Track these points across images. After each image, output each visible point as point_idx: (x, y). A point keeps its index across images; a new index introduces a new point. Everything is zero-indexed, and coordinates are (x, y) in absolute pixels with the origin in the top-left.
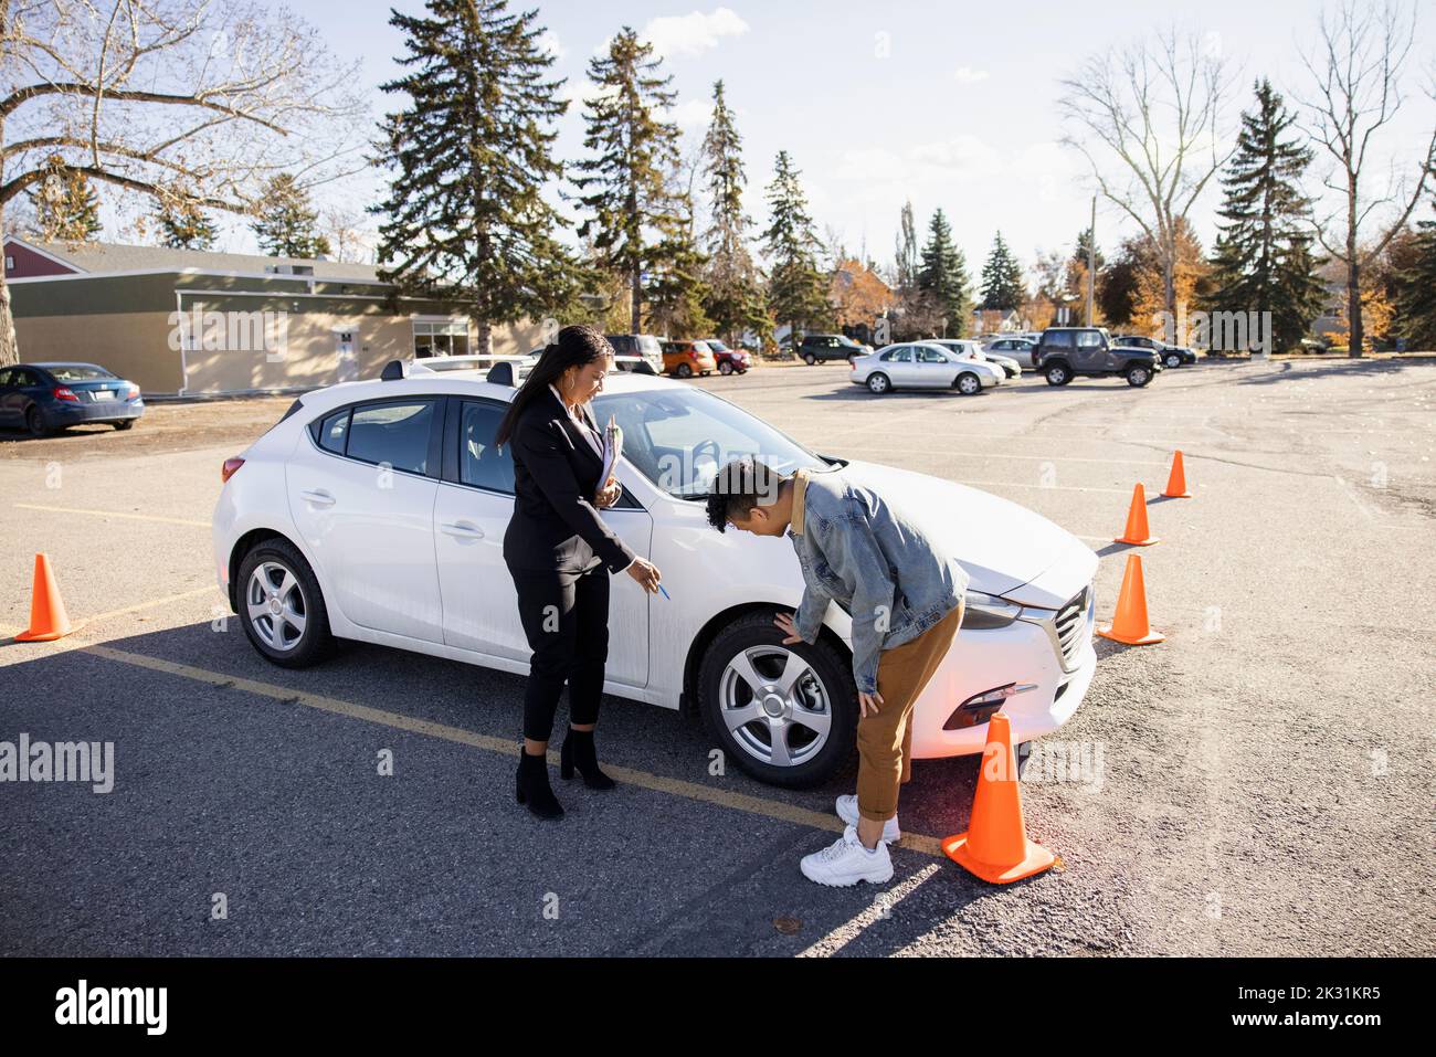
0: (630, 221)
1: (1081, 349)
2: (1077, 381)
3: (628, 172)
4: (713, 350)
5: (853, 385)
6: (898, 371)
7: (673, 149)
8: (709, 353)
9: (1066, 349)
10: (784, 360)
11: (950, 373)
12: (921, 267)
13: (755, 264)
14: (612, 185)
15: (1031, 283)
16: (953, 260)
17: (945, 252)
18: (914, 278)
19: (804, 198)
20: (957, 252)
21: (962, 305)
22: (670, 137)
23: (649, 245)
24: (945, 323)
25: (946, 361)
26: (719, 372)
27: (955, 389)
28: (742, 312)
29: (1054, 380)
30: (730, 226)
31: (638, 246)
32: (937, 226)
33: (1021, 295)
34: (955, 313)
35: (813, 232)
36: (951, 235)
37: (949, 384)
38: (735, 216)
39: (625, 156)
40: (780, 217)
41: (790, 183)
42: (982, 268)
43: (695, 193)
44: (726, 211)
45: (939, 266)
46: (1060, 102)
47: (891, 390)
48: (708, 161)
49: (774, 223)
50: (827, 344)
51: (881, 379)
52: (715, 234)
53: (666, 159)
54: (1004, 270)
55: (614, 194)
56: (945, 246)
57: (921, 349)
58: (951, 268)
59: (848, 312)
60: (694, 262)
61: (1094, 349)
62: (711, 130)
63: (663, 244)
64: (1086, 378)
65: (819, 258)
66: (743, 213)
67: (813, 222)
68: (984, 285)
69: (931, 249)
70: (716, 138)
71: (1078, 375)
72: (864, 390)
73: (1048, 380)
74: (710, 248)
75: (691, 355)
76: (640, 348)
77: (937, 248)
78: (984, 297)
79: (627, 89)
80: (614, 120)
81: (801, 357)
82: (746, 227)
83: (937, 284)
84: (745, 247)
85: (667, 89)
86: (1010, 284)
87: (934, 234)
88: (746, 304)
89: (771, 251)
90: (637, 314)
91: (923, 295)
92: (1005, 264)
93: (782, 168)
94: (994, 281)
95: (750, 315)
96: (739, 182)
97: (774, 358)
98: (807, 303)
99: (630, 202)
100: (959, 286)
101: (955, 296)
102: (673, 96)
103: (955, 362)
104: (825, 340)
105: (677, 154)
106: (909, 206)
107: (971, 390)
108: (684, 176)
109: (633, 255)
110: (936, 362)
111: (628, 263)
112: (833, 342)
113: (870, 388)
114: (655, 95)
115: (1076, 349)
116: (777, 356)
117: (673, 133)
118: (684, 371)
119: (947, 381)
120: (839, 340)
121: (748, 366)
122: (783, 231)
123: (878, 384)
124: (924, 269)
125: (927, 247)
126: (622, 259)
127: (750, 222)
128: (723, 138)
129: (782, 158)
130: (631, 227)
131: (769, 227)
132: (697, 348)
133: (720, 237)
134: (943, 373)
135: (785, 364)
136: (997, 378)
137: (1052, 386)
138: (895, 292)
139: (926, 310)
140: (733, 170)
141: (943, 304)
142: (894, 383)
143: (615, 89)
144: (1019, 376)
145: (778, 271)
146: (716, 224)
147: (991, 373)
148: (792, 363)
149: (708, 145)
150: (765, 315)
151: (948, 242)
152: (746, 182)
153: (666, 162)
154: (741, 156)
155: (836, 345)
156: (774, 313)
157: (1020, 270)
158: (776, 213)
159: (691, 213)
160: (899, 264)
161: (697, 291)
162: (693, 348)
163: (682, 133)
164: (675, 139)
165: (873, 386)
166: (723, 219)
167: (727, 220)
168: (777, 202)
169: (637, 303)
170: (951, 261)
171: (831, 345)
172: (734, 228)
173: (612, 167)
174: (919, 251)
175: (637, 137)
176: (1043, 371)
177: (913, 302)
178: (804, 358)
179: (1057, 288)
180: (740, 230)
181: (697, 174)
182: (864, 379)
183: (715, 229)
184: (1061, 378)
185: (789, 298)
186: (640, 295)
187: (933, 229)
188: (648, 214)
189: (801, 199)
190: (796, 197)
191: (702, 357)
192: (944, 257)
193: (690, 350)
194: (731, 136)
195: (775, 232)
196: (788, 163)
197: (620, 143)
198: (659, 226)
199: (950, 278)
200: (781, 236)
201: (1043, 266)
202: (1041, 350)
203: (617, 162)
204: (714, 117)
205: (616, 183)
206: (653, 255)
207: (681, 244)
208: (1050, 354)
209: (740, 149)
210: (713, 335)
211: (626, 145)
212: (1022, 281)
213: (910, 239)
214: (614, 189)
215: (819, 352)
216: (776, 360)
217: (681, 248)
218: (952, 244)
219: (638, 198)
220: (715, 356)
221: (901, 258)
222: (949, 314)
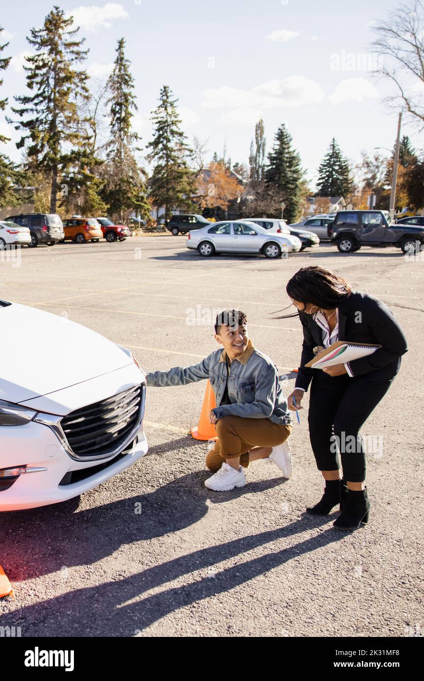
0: (51, 138)
1: (365, 226)
2: (364, 249)
3: (52, 104)
4: (102, 224)
5: (189, 250)
6: (220, 240)
7: (83, 88)
8: (98, 226)
9: (354, 225)
10: (158, 231)
11: (259, 242)
12: (268, 166)
13: (139, 165)
14: (41, 113)
15: (358, 178)
16: (293, 161)
17: (286, 155)
18: (263, 175)
19: (179, 119)
20: (295, 154)
21: (298, 193)
22: (82, 80)
23: (63, 154)
24: (283, 206)
25: (256, 234)
26: (105, 240)
27: (262, 253)
28: (129, 198)
29: (344, 248)
30: (123, 140)
31: (55, 154)
32: (281, 136)
33: (350, 186)
34: (292, 199)
35: (185, 142)
36: (291, 144)
37: (258, 250)
38: (126, 133)
39: (51, 94)
40: (161, 132)
41: (169, 110)
42: (318, 166)
43: (99, 117)
44: (120, 130)
45: (281, 165)
46: (375, 44)
47: (215, 254)
48: (110, 94)
49: (156, 137)
50: (188, 220)
51: (208, 246)
52: (112, 145)
53: (78, 95)
54: (337, 168)
55: (42, 120)
56: (286, 151)
57: (239, 225)
58: (290, 167)
59: (207, 198)
60: (93, 164)
61: (376, 226)
62: (112, 73)
63: (73, 152)
64: (369, 247)
65: (188, 160)
66: (131, 130)
67: (184, 135)
68: (320, 179)
69: (275, 154)
70: (116, 79)
71: (364, 245)
72: (196, 254)
73: (339, 248)
74: (108, 155)
75: (85, 228)
76: (47, 223)
77: (280, 152)
78: (320, 188)
79: (54, 50)
80: (44, 70)
81: (169, 230)
82: (134, 140)
83: (279, 177)
84: (132, 154)
85: (81, 48)
86: (341, 178)
87: (278, 143)
88: (132, 193)
89: (154, 157)
90: (54, 200)
91: (268, 186)
92: (338, 163)
93: (165, 98)
94: (327, 176)
95: (134, 200)
96: (131, 109)
97: (150, 230)
98: (179, 191)
99: (53, 124)
100: (296, 180)
101: (292, 186)
102: (86, 53)
103: (263, 235)
104: (187, 218)
105: (87, 91)
106: (261, 122)
107: (274, 255)
108: (92, 106)
109: (53, 160)
110: (248, 234)
111: (49, 166)
112: (192, 220)
113: (200, 252)
114: (72, 52)
115: (362, 226)
116: (153, 229)
117: (83, 77)
118: (80, 239)
119: (256, 248)
120: (196, 219)
121: (126, 236)
122: (162, 142)
123: (206, 249)
124: (270, 167)
125: (273, 152)
126: (46, 163)
127: (136, 137)
128: (121, 79)
129: (165, 91)
130: (51, 142)
131: (152, 140)
132: (90, 223)
133: (114, 147)
134: (254, 242)
135: (158, 234)
136: (294, 246)
137: (342, 253)
138: (246, 184)
139: (269, 197)
140: (127, 101)
141: (282, 193)
142: (217, 249)
143: (46, 50)
144: (318, 245)
145: (158, 169)
146: (112, 138)
147: (290, 243)
148: (164, 234)
149: (110, 84)
150: (145, 200)
151: (288, 148)
152: (136, 108)
153: (79, 97)
154: (133, 92)
155: (194, 221)
156: (151, 200)
157: (349, 168)
158: (159, 130)
159: (95, 131)
160: (251, 165)
161: (95, 184)
162: (87, 223)
163: (89, 78)
164: (84, 81)
165: (202, 251)
166: (117, 135)
167: (120, 136)
168: (159, 122)
169: (54, 193)
170: (290, 162)
171: (191, 222)
172: (125, 141)
173: (41, 102)
174: (266, 155)
175: (59, 82)
176: (336, 241)
177: (259, 191)
178: (171, 231)
179: (378, 180)
180: (129, 143)
181: (101, 104)
182: (196, 246)
183: (112, 142)
184: (349, 247)
185: (165, 189)
186: (56, 188)
187: (278, 139)
188: (63, 133)
189: (176, 119)
190: (173, 119)
191: (93, 229)
192: (285, 159)
193: (85, 224)
194: (127, 77)
195: (155, 144)
196: (168, 94)
197: (48, 85)
198: (71, 141)
199: (289, 174)
200: (160, 146)
201: (368, 164)
202: (334, 226)
203: (45, 98)
204: (115, 65)
205: (43, 112)
206: (66, 160)
207: (85, 152)
208: (341, 229)
209: (133, 87)
210: (106, 214)
211: (52, 86)
212: (350, 176)
213: (260, 147)
214: (42, 116)
215: (181, 227)
216: (152, 232)
217: (85, 155)
218: (291, 150)
219: (57, 122)
220: (102, 228)
221: (253, 160)
222: (287, 200)
